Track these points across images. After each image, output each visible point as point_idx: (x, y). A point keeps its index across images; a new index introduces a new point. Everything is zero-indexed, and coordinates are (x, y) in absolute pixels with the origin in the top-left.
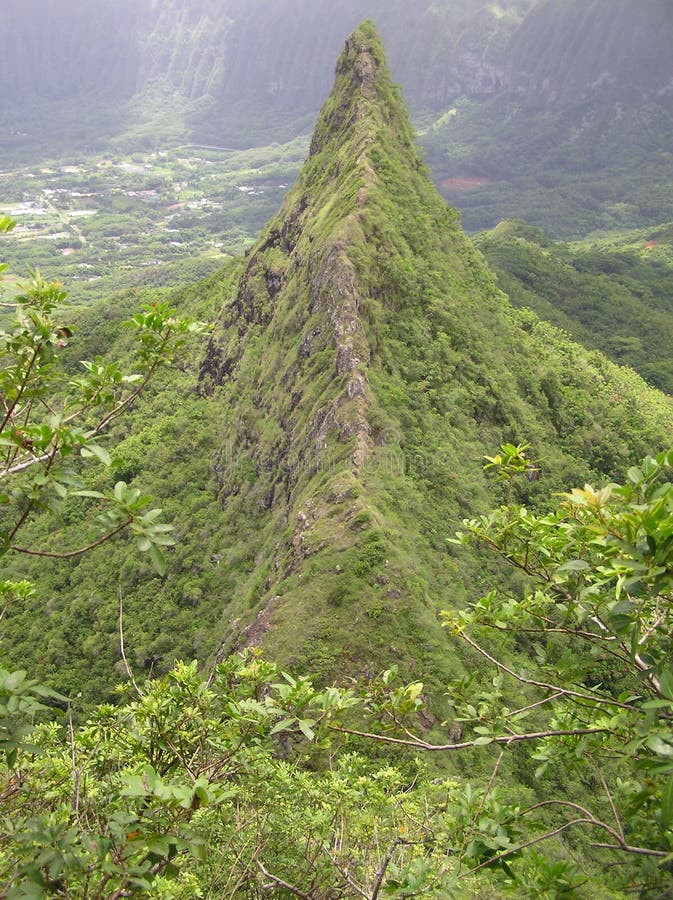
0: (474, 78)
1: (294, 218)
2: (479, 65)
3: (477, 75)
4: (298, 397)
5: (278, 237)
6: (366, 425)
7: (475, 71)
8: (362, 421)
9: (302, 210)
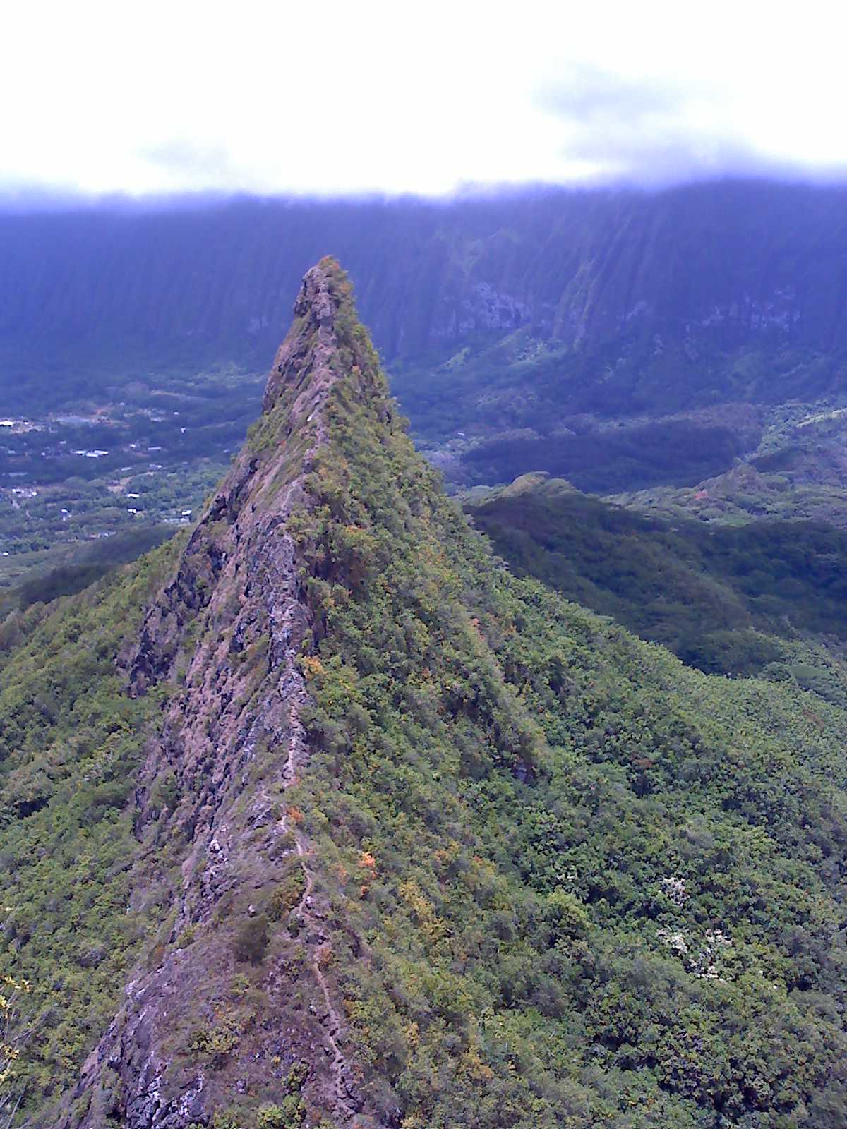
0: (490, 311)
1: (242, 483)
2: (495, 295)
3: (493, 307)
4: (227, 698)
5: (225, 507)
6: (300, 729)
7: (491, 303)
8: (296, 723)
9: (251, 474)
